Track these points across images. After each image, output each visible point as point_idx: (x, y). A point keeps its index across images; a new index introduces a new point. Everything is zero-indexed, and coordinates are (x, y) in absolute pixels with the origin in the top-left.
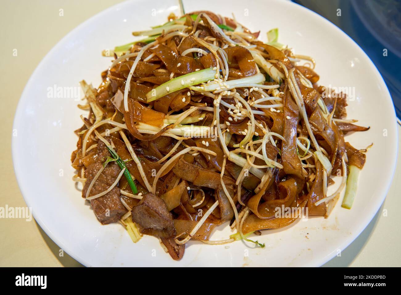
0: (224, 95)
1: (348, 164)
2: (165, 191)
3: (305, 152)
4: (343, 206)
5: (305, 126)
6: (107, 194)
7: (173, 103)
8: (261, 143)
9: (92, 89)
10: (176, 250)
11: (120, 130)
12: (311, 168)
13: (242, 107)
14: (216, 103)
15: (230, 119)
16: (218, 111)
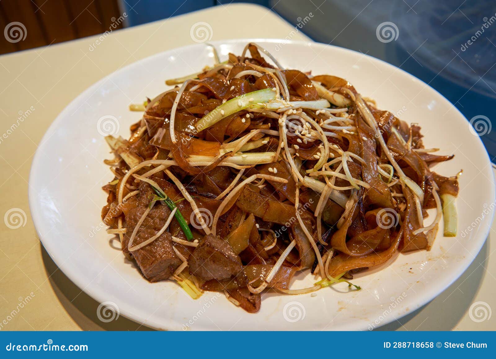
0: (289, 113)
1: (440, 193)
2: (227, 232)
3: (388, 179)
4: (446, 235)
5: (384, 152)
6: (156, 240)
7: (230, 127)
8: (341, 161)
9: (122, 140)
10: (251, 301)
11: (165, 169)
12: (399, 198)
13: (311, 127)
14: (281, 121)
15: (299, 141)
16: (285, 131)
